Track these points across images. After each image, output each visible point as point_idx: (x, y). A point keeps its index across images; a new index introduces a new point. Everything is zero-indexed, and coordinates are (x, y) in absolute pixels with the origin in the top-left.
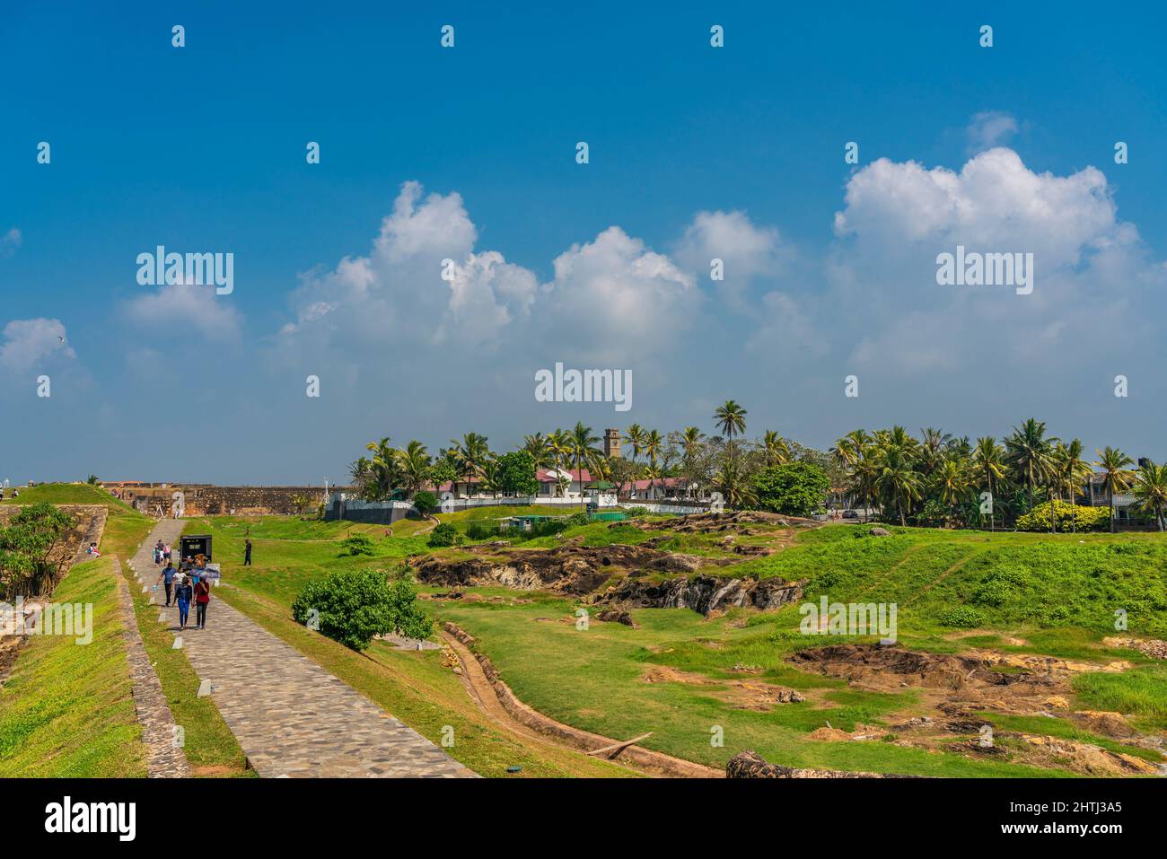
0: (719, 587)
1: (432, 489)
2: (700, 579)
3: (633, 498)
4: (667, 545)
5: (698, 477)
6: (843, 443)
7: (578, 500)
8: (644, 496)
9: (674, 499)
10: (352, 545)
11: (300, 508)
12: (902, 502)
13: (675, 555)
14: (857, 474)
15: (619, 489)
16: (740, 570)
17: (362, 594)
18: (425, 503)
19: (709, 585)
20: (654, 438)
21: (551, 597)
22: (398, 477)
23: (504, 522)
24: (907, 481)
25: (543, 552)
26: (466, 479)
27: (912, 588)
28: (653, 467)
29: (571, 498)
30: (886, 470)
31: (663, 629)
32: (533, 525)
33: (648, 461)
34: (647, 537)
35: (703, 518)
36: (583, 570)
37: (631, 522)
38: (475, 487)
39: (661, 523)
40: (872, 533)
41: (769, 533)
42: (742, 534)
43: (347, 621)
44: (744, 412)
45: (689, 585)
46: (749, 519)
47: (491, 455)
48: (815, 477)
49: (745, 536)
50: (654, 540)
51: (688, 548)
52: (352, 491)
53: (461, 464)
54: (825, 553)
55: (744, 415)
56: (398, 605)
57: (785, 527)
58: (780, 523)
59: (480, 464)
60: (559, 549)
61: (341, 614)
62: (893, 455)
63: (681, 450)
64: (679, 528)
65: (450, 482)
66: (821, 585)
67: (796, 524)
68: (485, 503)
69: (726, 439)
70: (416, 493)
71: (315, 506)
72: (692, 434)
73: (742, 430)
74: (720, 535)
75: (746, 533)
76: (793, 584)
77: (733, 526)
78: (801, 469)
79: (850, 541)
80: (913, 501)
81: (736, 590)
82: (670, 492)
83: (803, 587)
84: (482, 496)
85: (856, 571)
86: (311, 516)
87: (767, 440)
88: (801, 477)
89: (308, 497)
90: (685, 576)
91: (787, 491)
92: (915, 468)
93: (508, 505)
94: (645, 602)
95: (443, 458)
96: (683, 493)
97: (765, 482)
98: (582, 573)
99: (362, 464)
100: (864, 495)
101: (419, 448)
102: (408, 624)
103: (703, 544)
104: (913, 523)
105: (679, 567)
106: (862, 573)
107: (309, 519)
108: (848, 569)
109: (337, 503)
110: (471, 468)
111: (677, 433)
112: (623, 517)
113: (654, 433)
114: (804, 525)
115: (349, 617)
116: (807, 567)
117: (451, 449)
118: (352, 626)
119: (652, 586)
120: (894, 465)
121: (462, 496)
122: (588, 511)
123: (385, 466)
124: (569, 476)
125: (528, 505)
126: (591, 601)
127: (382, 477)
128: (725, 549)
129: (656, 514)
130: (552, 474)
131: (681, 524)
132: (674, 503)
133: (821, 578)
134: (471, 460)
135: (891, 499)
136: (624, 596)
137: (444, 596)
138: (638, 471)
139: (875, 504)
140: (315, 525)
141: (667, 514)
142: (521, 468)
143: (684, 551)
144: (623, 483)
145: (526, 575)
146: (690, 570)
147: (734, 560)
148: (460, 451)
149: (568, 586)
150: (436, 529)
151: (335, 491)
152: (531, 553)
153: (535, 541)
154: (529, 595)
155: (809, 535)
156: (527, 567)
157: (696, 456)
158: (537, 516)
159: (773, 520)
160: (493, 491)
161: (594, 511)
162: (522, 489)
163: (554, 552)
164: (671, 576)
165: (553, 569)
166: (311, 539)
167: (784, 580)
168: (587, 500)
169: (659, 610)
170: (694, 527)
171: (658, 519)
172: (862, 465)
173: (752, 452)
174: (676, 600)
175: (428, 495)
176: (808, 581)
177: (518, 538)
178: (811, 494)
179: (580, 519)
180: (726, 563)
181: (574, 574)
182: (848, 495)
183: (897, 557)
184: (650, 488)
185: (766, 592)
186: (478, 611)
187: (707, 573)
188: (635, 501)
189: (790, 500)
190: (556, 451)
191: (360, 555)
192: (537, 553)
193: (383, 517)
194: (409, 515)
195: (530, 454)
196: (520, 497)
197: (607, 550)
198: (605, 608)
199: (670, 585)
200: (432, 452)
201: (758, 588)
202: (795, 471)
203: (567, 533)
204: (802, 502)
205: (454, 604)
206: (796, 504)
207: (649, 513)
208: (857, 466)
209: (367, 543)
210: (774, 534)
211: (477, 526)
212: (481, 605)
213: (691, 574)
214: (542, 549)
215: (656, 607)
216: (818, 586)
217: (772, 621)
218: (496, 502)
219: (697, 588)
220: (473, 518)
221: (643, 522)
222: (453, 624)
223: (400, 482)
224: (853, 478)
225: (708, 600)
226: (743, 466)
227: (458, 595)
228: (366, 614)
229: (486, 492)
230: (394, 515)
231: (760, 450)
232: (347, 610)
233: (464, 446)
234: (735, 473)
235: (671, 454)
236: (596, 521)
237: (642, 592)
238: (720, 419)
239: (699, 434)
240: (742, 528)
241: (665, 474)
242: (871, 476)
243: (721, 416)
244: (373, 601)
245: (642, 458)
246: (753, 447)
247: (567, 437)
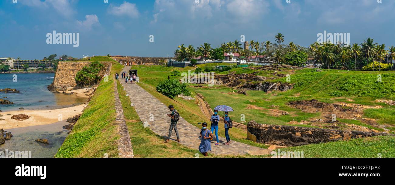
0: (270, 85)
1: (196, 58)
2: (265, 83)
3: (251, 61)
4: (258, 74)
5: (270, 55)
6: (313, 45)
7: (235, 61)
8: (254, 60)
9: (262, 61)
10: (174, 73)
11: (161, 63)
12: (329, 62)
13: (259, 76)
14: (316, 54)
15: (247, 58)
16: (277, 80)
17: (173, 85)
18: (194, 62)
19: (268, 84)
20: (257, 44)
21: (225, 87)
22: (186, 55)
23: (215, 67)
24: (331, 56)
25: (224, 75)
26: (205, 55)
27: (324, 86)
28: (257, 52)
29: (234, 61)
30: (324, 53)
31: (254, 96)
32: (222, 68)
33: (255, 50)
34: (253, 72)
35: (269, 66)
36: (234, 80)
37: (249, 67)
38: (207, 58)
39: (257, 68)
40: (317, 71)
41: (287, 71)
42: (279, 71)
43: (169, 92)
44: (283, 36)
45: (262, 84)
46: (282, 67)
47: (211, 49)
48: (303, 55)
49: (280, 72)
50: (255, 72)
51: (264, 75)
52: (174, 59)
53: (203, 51)
54: (300, 76)
55: (283, 37)
56: (182, 88)
57: (292, 69)
58: (290, 68)
59: (208, 51)
60: (228, 75)
61: (168, 90)
62: (327, 49)
63: (265, 48)
64: (262, 69)
65: (200, 56)
66: (299, 85)
67: (295, 68)
68: (210, 62)
69: (278, 44)
70: (191, 59)
71: (165, 63)
72: (268, 43)
73: (283, 42)
74: (273, 71)
75: (281, 71)
76: (291, 84)
77: (277, 69)
78: (299, 53)
79: (309, 73)
80: (332, 62)
81: (275, 86)
82: (261, 59)
83: (293, 85)
84: (209, 60)
85: (309, 81)
86: (164, 65)
87: (290, 44)
88: (299, 55)
89: (163, 60)
90: (261, 82)
91: (295, 59)
92: (333, 52)
93: (216, 63)
94: (250, 89)
95: (198, 50)
96: (265, 59)
97: (288, 56)
98: (234, 81)
99: (177, 51)
100: (317, 60)
101: (192, 47)
102: (184, 93)
103: (268, 73)
104: (331, 68)
105: (260, 80)
106: (310, 81)
107: (163, 66)
108: (306, 80)
109: (170, 62)
110: (206, 52)
111: (264, 43)
112: (247, 66)
113: (257, 43)
114: (297, 68)
115: (170, 91)
116: (295, 80)
117: (200, 47)
118: (171, 93)
119: (253, 84)
120: (327, 52)
121: (203, 60)
122: (238, 64)
123: (183, 52)
124: (233, 55)
125: (221, 63)
126: (236, 88)
127: (182, 55)
128: (274, 75)
129: (257, 65)
130: (228, 54)
131: (263, 68)
132: (263, 62)
133: (299, 83)
134: (206, 51)
135: (325, 61)
136: (245, 87)
137: (197, 86)
138: (253, 53)
139: (321, 63)
140: (165, 68)
141: (260, 65)
142: (220, 52)
143: (263, 75)
144: (248, 57)
145: (219, 81)
146: (263, 80)
147: (275, 78)
148: (203, 48)
149: (230, 84)
150: (196, 69)
151: (170, 58)
152: (221, 75)
153: (223, 72)
154: (220, 87)
155: (299, 71)
156: (219, 79)
157: (269, 49)
158: (224, 66)
159: (289, 67)
160: (212, 59)
161: (239, 64)
162: (220, 58)
163: (227, 75)
164: (258, 82)
165: (226, 80)
166: (164, 71)
167: (288, 83)
168: (238, 61)
169: (254, 91)
170: (266, 69)
171: (257, 67)
172: (318, 52)
173: (285, 48)
174: (259, 88)
175: (194, 60)
176: (295, 84)
177: (218, 72)
178: (302, 60)
179: (235, 67)
180: (273, 79)
181: (232, 81)
182: (313, 60)
183: (320, 77)
184: (256, 58)
185: (283, 86)
186: (206, 90)
187: (267, 81)
188: (251, 62)
189: (295, 61)
190: (229, 48)
191: (176, 76)
192: (222, 75)
193: (182, 66)
194: (189, 65)
195: (222, 49)
196: (219, 60)
197: (241, 75)
198: (239, 90)
199: (257, 84)
200: (195, 48)
201: (281, 85)
202: (298, 53)
203: (231, 70)
204: (299, 62)
205: (200, 89)
206: (297, 63)
207: (255, 65)
208: (316, 52)
209: (178, 72)
210: (289, 71)
211: (207, 68)
212: (207, 89)
213: (263, 82)
214: (224, 74)
215: (253, 90)
216: (297, 85)
217: (284, 94)
218: (213, 62)
219: (264, 85)
220: (206, 66)
221: (252, 67)
222: (199, 94)
223: (187, 56)
224: (315, 55)
225: (267, 88)
226: (283, 51)
227: (201, 86)
228: (174, 90)
229: (210, 59)
230: (185, 65)
231: (288, 47)
232: (170, 89)
233: (204, 47)
234: (280, 54)
235: (262, 49)
236: (240, 67)
237: (250, 86)
238: (276, 39)
239: (270, 43)
240: (280, 69)
241: (260, 54)
242: (320, 55)
243: (277, 38)
244: (176, 87)
245: (254, 50)
246: (286, 47)
247: (233, 44)
